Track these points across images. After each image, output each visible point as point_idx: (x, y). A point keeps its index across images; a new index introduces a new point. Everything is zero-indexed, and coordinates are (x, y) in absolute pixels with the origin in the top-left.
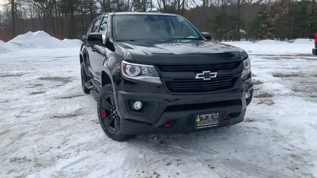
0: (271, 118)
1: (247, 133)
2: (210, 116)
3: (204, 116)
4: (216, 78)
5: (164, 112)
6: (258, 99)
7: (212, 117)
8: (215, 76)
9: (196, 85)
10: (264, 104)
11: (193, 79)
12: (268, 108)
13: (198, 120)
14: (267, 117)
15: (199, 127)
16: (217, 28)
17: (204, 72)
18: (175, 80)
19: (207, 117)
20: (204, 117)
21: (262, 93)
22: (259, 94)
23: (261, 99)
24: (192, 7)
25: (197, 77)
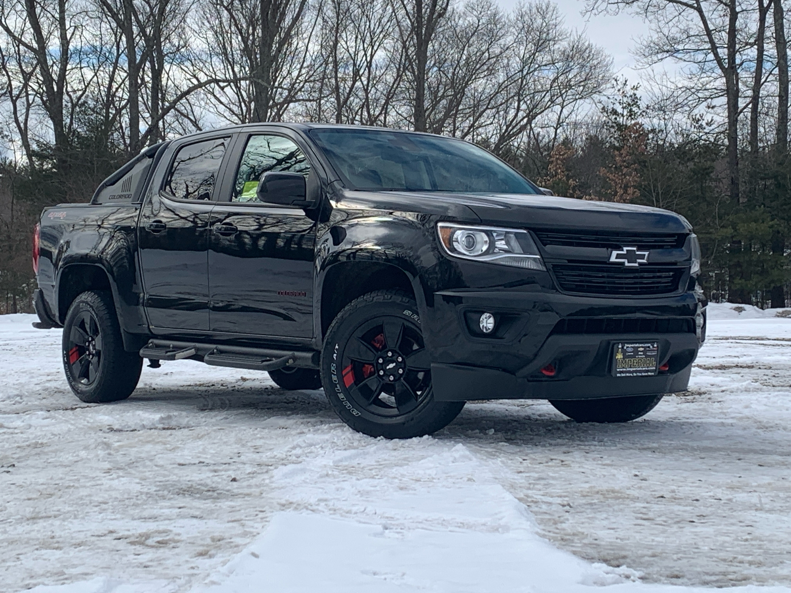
2: (641, 348)
3: (630, 347)
4: (647, 264)
5: (551, 334)
7: (645, 352)
8: (645, 261)
9: (608, 277)
11: (605, 263)
13: (619, 356)
15: (621, 372)
17: (625, 249)
18: (569, 261)
19: (636, 350)
20: (630, 349)
25: (613, 259)
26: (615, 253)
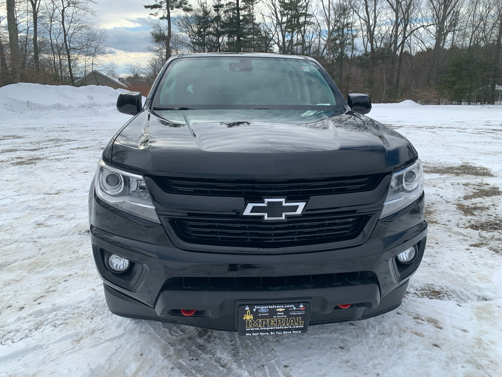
0: (488, 294)
1: (406, 337)
2: (280, 309)
3: (263, 309)
4: (303, 215)
6: (477, 232)
7: (287, 312)
8: (299, 212)
10: (484, 249)
11: (238, 216)
12: (491, 262)
13: (248, 317)
14: (479, 288)
15: (252, 331)
16: (454, 83)
17: (266, 200)
18: (189, 214)
20: (263, 311)
21: (492, 219)
22: (484, 219)
23: (484, 233)
24: (419, 49)
25: (247, 212)
26: (250, 206)
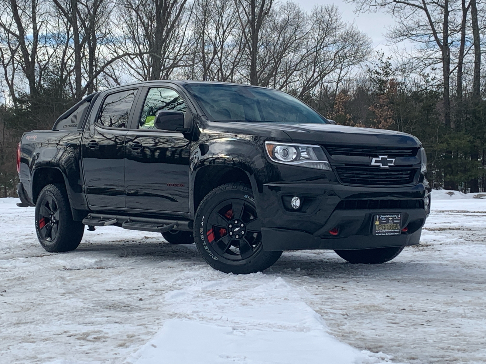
4: (394, 166)
5: (335, 210)
7: (393, 220)
8: (393, 164)
9: (370, 174)
11: (368, 166)
13: (377, 223)
15: (378, 233)
17: (381, 157)
18: (346, 165)
19: (387, 219)
20: (384, 219)
25: (373, 163)
26: (374, 160)
